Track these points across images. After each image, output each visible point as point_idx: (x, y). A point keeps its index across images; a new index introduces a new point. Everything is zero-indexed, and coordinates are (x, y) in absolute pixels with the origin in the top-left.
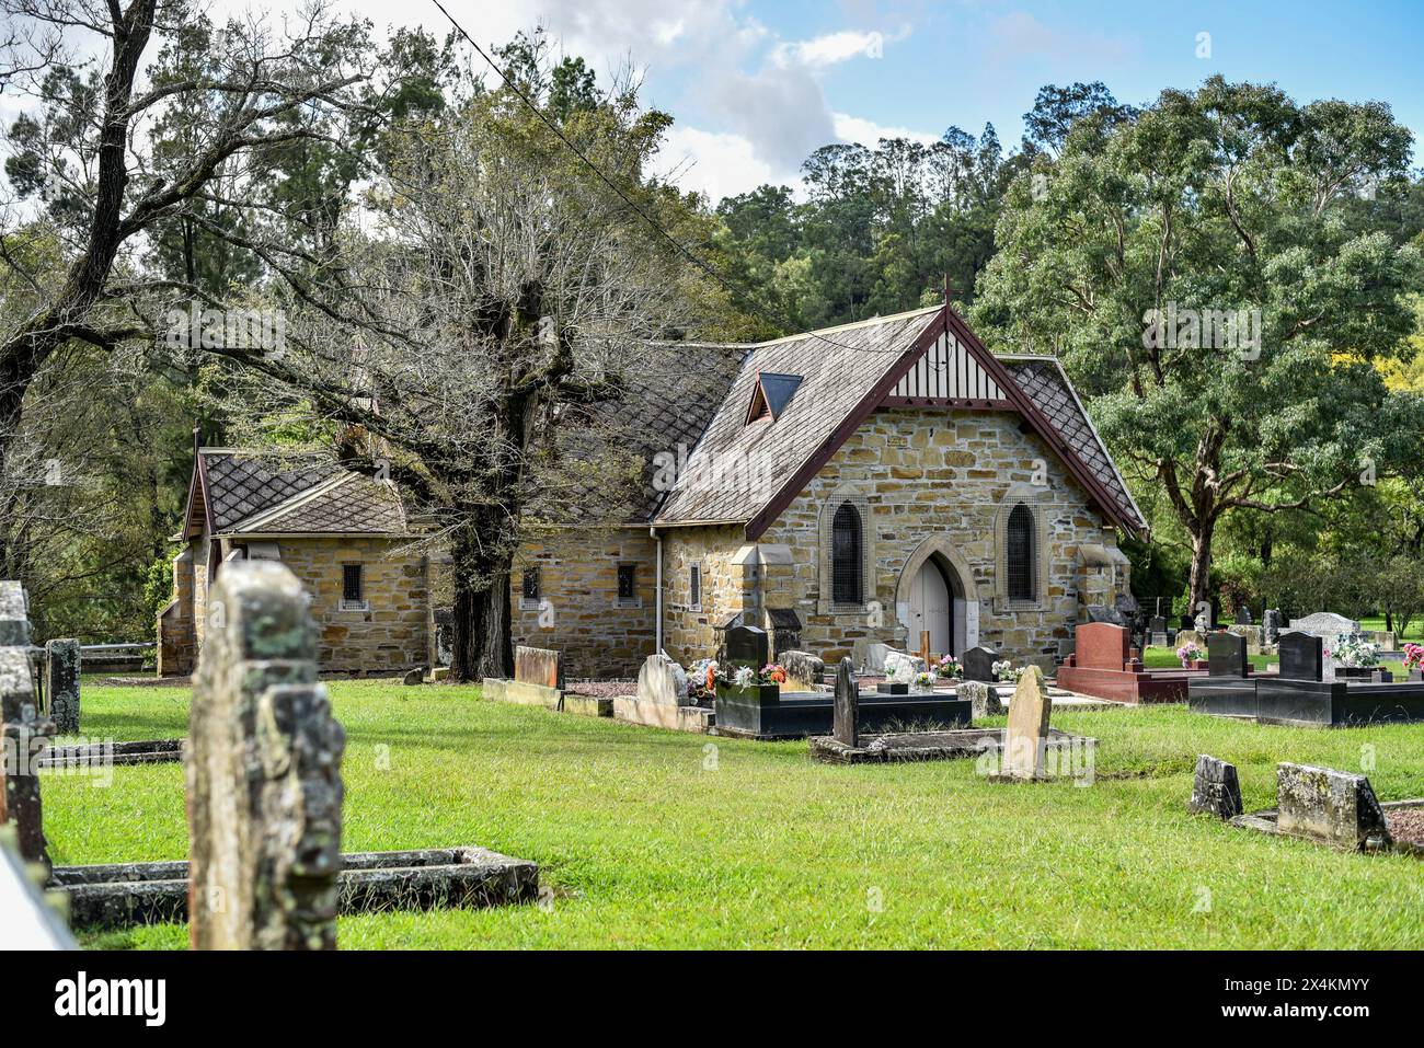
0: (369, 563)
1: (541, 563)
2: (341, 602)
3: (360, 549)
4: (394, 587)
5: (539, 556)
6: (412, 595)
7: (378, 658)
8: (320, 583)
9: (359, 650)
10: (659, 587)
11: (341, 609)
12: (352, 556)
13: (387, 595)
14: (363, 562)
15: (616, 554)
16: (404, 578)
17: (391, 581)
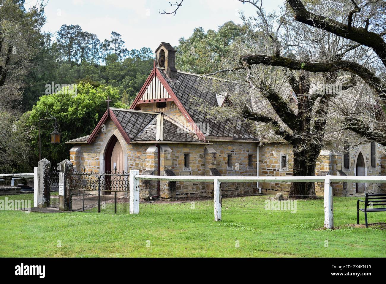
0: (191, 153)
1: (232, 154)
2: (184, 167)
3: (189, 148)
4: (197, 162)
5: (231, 152)
6: (202, 165)
7: (193, 188)
8: (178, 161)
9: (188, 186)
10: (258, 162)
11: (184, 171)
12: (186, 150)
13: (195, 165)
14: (189, 153)
15: (248, 151)
16: (200, 159)
17: (196, 160)
